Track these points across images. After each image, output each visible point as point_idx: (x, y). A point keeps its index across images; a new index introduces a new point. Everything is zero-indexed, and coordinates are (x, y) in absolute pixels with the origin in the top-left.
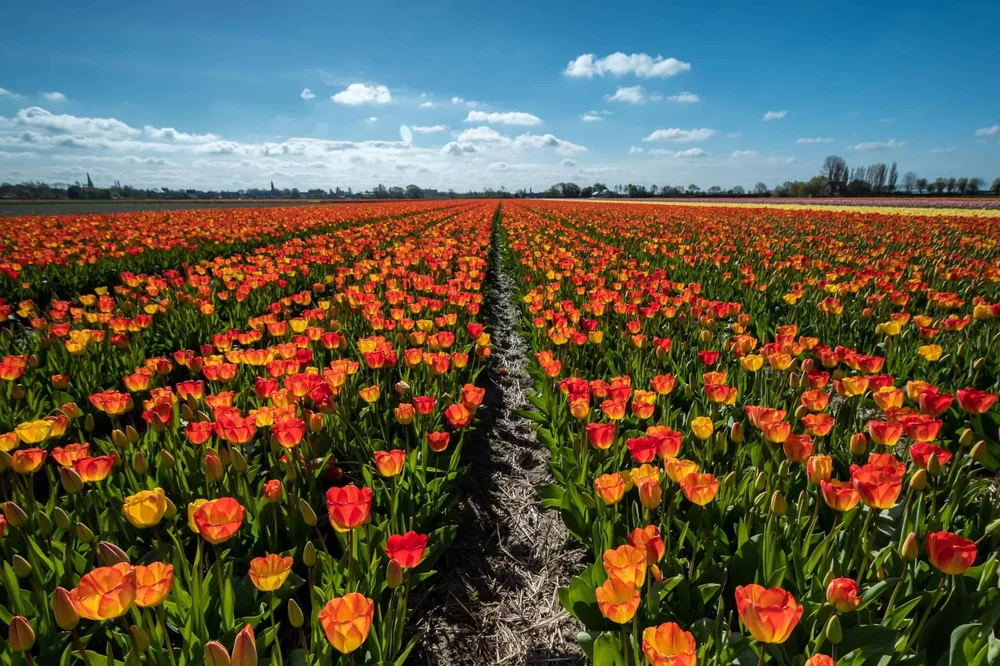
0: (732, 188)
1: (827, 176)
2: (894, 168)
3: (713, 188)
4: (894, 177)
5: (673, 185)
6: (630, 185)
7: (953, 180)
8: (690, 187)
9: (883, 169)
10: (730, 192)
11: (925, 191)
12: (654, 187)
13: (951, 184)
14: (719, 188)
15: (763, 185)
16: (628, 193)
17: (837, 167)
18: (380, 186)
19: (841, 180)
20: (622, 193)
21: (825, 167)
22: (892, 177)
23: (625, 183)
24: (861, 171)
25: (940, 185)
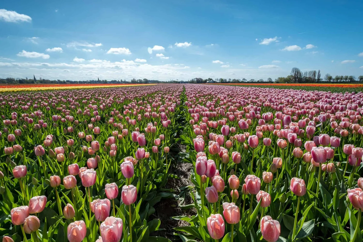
0: (259, 80)
1: (293, 75)
2: (319, 72)
3: (252, 80)
4: (319, 75)
5: (236, 79)
6: (221, 79)
7: (342, 77)
8: (243, 79)
9: (315, 73)
10: (258, 81)
11: (332, 81)
12: (230, 79)
13: (342, 78)
14: (254, 80)
15: (271, 79)
16: (220, 81)
17: (297, 72)
18: (134, 79)
19: (299, 77)
20: (218, 82)
21: (292, 72)
22: (318, 75)
23: (219, 78)
24: (306, 73)
25: (337, 79)
